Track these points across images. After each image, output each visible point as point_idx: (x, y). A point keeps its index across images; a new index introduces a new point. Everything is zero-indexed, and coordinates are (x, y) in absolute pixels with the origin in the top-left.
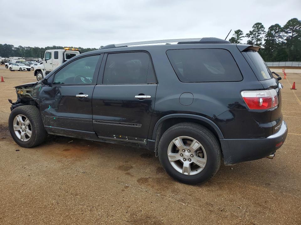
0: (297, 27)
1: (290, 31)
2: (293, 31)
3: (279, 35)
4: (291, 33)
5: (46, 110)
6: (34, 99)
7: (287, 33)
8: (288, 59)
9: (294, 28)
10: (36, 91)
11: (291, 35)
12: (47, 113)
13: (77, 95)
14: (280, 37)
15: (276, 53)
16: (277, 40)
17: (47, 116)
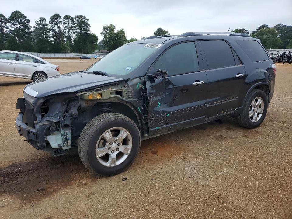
0: (22, 20)
1: (16, 23)
2: (19, 24)
3: (6, 26)
4: (17, 24)
5: (155, 109)
6: (127, 100)
7: (13, 24)
8: (21, 49)
9: (18, 20)
10: (132, 89)
11: (18, 26)
12: (157, 113)
13: (193, 83)
14: (7, 27)
15: (8, 44)
16: (5, 30)
17: (157, 116)
